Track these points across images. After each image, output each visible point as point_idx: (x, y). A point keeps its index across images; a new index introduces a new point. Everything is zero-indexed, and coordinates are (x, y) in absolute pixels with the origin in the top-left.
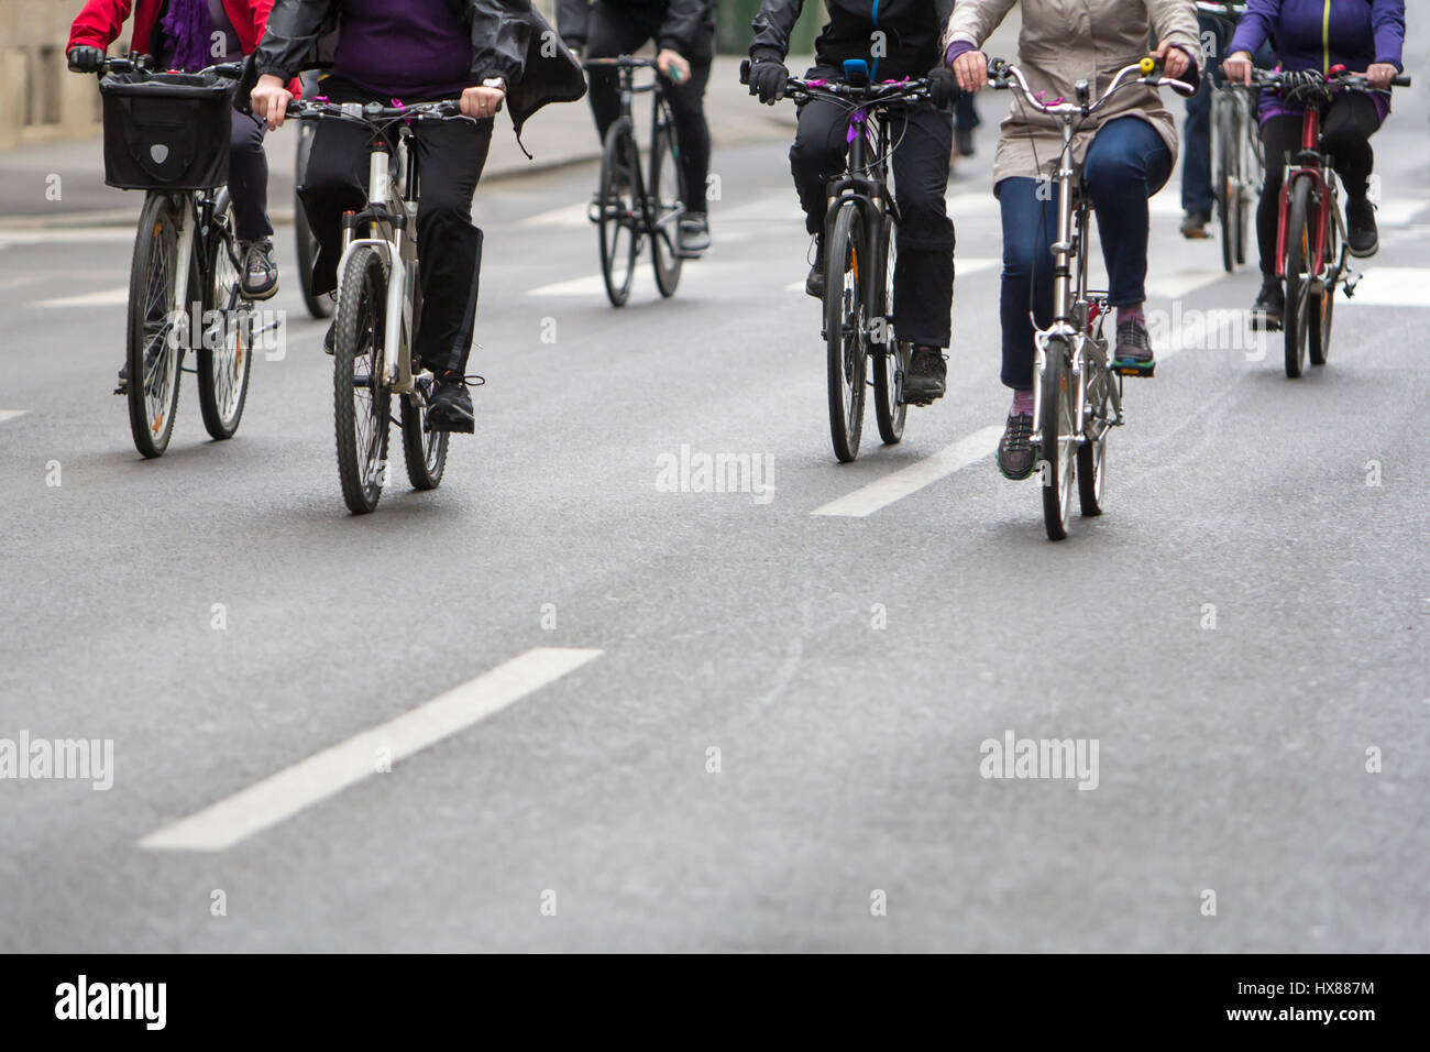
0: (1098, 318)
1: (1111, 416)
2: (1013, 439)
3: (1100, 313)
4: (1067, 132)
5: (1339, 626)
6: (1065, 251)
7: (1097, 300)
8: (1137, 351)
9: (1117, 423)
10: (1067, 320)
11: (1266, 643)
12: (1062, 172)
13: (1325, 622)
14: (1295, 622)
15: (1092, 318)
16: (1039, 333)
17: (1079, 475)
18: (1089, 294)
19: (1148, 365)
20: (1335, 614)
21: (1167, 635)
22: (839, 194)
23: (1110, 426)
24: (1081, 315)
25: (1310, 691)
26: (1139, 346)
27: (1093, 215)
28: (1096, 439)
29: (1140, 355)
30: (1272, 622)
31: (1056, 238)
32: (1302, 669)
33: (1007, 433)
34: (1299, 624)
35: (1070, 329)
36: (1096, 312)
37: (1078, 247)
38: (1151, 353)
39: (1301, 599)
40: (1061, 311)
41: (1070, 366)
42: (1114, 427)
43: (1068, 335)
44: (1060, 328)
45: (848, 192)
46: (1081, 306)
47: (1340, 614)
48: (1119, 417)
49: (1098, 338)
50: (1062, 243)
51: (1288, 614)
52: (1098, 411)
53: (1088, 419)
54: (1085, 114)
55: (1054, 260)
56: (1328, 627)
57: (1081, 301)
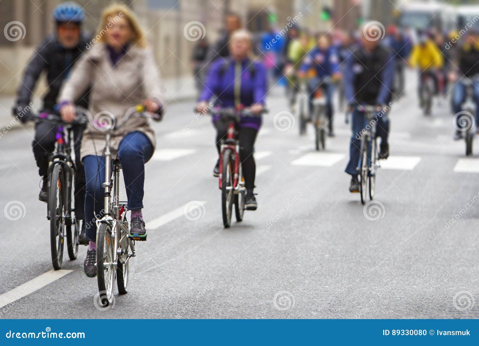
0: (124, 213)
1: (130, 252)
2: (89, 260)
3: (125, 211)
4: (108, 137)
5: (299, 264)
6: (108, 186)
7: (124, 205)
8: (139, 230)
9: (133, 255)
10: (109, 214)
11: (277, 269)
12: (106, 153)
13: (295, 262)
14: (286, 262)
15: (121, 213)
16: (98, 220)
17: (117, 277)
18: (120, 203)
19: (144, 236)
20: (298, 260)
21: (247, 266)
22: (53, 161)
23: (130, 257)
24: (116, 212)
25: (290, 283)
26: (140, 228)
27: (121, 171)
28: (124, 263)
29: (141, 232)
30: (279, 262)
31: (104, 181)
32: (288, 277)
33: (87, 258)
34: (287, 262)
35: (110, 218)
36: (123, 210)
37: (114, 184)
38: (145, 230)
39: (288, 255)
40: (107, 211)
41: (111, 233)
42: (132, 257)
43: (110, 221)
44: (107, 218)
45: (57, 160)
46: (116, 209)
47: (300, 260)
48: (134, 253)
49: (124, 221)
50: (107, 183)
51: (283, 259)
52: (124, 251)
53: (119, 255)
54: (115, 129)
55: (104, 189)
56: (296, 264)
57: (116, 206)
